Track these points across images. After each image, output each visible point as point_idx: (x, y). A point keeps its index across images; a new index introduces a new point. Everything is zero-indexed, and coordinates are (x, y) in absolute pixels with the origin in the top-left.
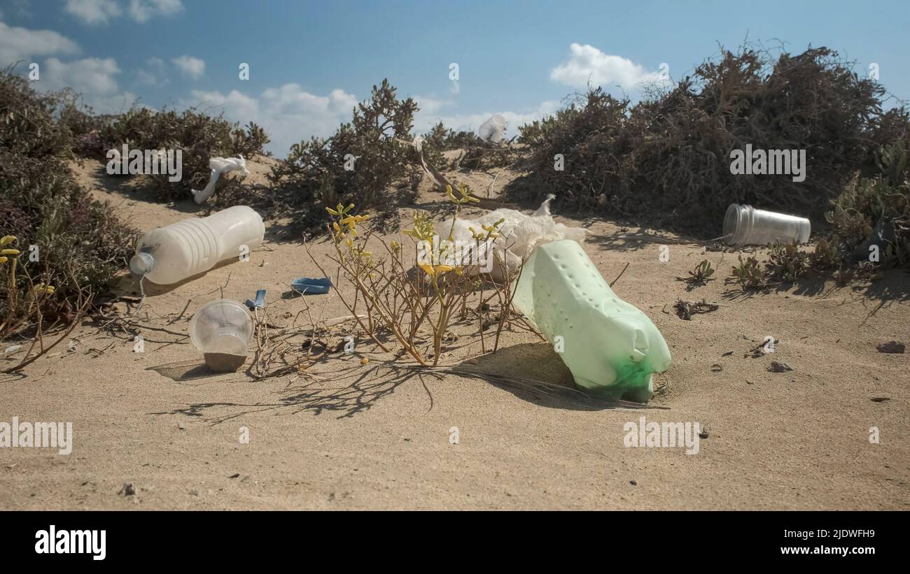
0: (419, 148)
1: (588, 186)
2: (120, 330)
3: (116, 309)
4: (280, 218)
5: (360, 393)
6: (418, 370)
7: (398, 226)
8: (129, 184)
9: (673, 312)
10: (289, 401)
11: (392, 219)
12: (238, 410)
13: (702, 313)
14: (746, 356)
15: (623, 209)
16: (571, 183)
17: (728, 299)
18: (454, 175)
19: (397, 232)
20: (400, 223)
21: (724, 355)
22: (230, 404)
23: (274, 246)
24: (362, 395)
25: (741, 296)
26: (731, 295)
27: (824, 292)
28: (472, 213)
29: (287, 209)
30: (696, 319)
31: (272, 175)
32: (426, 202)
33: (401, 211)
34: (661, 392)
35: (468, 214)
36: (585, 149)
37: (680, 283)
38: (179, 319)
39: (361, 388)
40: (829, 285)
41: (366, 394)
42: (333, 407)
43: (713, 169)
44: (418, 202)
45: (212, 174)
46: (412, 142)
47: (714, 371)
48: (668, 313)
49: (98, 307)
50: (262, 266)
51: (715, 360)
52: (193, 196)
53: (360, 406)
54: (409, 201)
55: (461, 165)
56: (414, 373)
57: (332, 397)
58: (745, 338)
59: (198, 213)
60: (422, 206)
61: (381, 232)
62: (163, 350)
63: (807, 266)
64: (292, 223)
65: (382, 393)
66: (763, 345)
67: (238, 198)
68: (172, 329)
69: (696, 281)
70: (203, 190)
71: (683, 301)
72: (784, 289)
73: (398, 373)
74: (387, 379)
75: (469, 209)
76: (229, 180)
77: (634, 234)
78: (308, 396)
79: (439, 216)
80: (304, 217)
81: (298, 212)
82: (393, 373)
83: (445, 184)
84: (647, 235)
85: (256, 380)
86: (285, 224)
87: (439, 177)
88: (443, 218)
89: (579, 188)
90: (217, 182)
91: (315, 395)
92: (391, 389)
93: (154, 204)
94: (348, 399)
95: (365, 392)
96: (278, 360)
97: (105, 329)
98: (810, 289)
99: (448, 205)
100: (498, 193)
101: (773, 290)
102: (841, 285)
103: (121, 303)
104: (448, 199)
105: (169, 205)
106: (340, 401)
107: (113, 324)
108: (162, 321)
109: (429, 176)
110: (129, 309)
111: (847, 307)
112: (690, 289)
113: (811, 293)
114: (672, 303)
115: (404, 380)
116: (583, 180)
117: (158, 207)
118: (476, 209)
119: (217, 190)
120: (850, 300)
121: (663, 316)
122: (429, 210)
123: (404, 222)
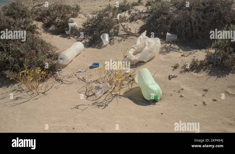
0: (119, 19)
1: (159, 30)
2: (59, 81)
3: (57, 74)
4: (87, 39)
5: (106, 101)
6: (116, 95)
7: (114, 43)
8: (50, 29)
9: (168, 78)
10: (93, 104)
11: (112, 40)
12: (86, 107)
13: (174, 78)
14: (177, 92)
17: (181, 73)
18: (128, 24)
20: (114, 42)
21: (174, 91)
22: (84, 105)
23: (86, 49)
24: (106, 102)
25: (184, 73)
27: (200, 72)
29: (88, 36)
30: (172, 79)
31: (84, 25)
32: (121, 34)
33: (114, 37)
34: (161, 99)
35: (130, 39)
36: (159, 21)
37: (172, 68)
38: (70, 77)
39: (106, 100)
40: (202, 70)
42: (101, 106)
44: (119, 34)
46: (117, 18)
47: (171, 95)
49: (53, 74)
50: (84, 56)
51: (172, 92)
52: (66, 33)
53: (106, 105)
54: (116, 34)
55: (130, 20)
57: (101, 103)
58: (179, 87)
61: (110, 44)
62: (69, 86)
63: (199, 65)
64: (89, 41)
65: (110, 101)
66: (181, 90)
67: (76, 33)
68: (69, 80)
69: (175, 67)
70: (68, 31)
71: (170, 75)
72: (192, 71)
73: (113, 96)
74: (110, 97)
75: (131, 37)
76: (74, 29)
77: (168, 47)
78: (97, 103)
79: (124, 39)
80: (92, 40)
81: (90, 37)
82: (112, 96)
83: (125, 30)
84: (171, 47)
85: (88, 97)
86: (88, 42)
87: (124, 28)
88: (124, 40)
89: (157, 30)
90: (71, 29)
91: (98, 102)
92: (111, 100)
93: (57, 36)
94: (104, 103)
95: (107, 101)
96: (91, 91)
97: (56, 80)
98: (198, 71)
99: (126, 35)
100: (138, 30)
101: (190, 71)
102: (204, 70)
103: (57, 72)
104: (126, 33)
105: (60, 35)
106: (102, 104)
107: (57, 79)
108: (67, 78)
109: (121, 28)
110: (59, 73)
111: (202, 78)
112: (173, 70)
113: (198, 73)
114: (168, 75)
115: (114, 98)
116: (158, 28)
117: (58, 37)
118: (132, 37)
119: (71, 31)
120: (204, 76)
121: (165, 79)
122: (121, 37)
123: (115, 41)
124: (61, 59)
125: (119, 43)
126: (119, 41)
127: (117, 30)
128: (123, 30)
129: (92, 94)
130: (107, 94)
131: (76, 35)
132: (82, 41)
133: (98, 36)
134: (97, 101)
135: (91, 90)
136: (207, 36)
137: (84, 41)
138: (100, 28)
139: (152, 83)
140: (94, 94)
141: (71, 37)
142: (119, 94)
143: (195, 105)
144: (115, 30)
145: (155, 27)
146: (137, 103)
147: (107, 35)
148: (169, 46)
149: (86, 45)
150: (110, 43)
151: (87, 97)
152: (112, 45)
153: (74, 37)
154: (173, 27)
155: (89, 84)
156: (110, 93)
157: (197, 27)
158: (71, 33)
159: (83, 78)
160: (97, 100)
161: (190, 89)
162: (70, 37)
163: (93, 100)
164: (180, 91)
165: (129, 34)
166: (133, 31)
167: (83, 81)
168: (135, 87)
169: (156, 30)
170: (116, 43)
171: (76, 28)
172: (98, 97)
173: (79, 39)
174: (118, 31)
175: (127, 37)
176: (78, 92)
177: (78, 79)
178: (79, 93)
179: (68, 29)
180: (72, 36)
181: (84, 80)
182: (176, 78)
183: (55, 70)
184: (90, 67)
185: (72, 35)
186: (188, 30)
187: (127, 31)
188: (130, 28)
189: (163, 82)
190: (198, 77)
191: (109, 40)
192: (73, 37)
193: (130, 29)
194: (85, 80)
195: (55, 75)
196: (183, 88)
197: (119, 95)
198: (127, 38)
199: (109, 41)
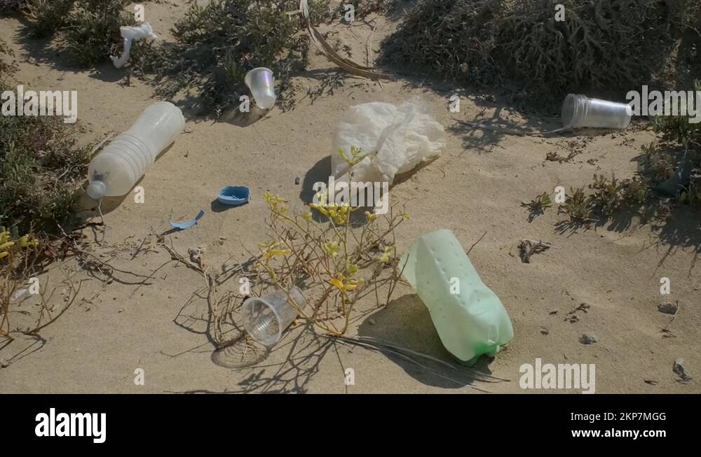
0: (306, 13)
1: (453, 54)
2: (96, 270)
3: (85, 237)
4: (191, 87)
5: (295, 371)
6: (332, 339)
7: (294, 102)
8: (52, 46)
9: (516, 252)
11: (288, 91)
13: (538, 252)
14: (566, 320)
15: (481, 81)
16: (438, 52)
17: (558, 233)
18: (337, 29)
19: (293, 109)
20: (294, 98)
21: (551, 314)
23: (192, 123)
24: (298, 376)
25: (569, 230)
26: (561, 228)
27: (631, 228)
28: (355, 86)
29: (196, 76)
31: (177, 31)
32: (315, 69)
33: (294, 80)
35: (352, 87)
36: (452, 22)
37: (524, 209)
38: (138, 251)
39: (295, 362)
40: (635, 220)
41: (301, 372)
43: (559, 48)
44: (308, 69)
45: (125, 43)
46: (299, 8)
47: (543, 333)
48: (513, 256)
49: (72, 240)
51: (544, 319)
52: (111, 62)
54: (300, 70)
56: (331, 342)
57: (277, 378)
58: (567, 293)
59: (119, 82)
60: (313, 74)
61: (280, 108)
62: (138, 295)
63: (621, 198)
64: (203, 95)
65: (311, 370)
66: (579, 309)
67: (151, 61)
68: (137, 266)
69: (536, 208)
70: (119, 56)
71: (524, 240)
72: (601, 224)
73: (319, 342)
74: (311, 350)
75: (353, 80)
76: (141, 47)
77: (491, 119)
78: (258, 378)
79: (327, 88)
80: (212, 91)
81: (205, 80)
82: (316, 341)
83: (331, 53)
84: (501, 121)
85: (218, 350)
86: (196, 96)
87: (325, 45)
88: (331, 90)
89: (446, 56)
90: (131, 50)
91: (262, 376)
92: (316, 365)
93: (80, 73)
94: (288, 382)
95: (299, 370)
96: (228, 320)
97: (84, 268)
98: (621, 225)
99: (334, 73)
100: (376, 52)
101: (593, 225)
102: (644, 222)
103: (88, 228)
104: (333, 65)
105: (92, 72)
106: (282, 386)
107: (89, 263)
108: (127, 255)
109: (315, 44)
110: (95, 233)
111: (644, 253)
112: (531, 219)
113: (620, 230)
114: (517, 241)
115: (324, 353)
116: (450, 49)
117: (84, 76)
118: (359, 80)
119: (131, 56)
120: (648, 244)
121: (509, 260)
122: (319, 79)
123: (299, 95)
124: (98, 177)
125: (312, 104)
126: (311, 97)
127: (300, 54)
128: (321, 53)
129: (235, 334)
130: (294, 331)
131: (149, 70)
132: (175, 92)
133: (234, 74)
134: (257, 372)
135: (228, 316)
136: (617, 80)
137: (180, 96)
138: (239, 43)
139: (476, 291)
140: (243, 336)
141: (133, 79)
142: (343, 333)
143: (648, 382)
144: (295, 53)
145: (437, 46)
146: (419, 373)
147: (266, 75)
148: (491, 116)
149: (190, 108)
150: (280, 101)
151: (214, 349)
152: (286, 110)
153: (144, 80)
154: (502, 45)
155: (219, 284)
156: (307, 328)
157: (585, 46)
158: (133, 64)
159: (192, 254)
160: (256, 363)
161: (612, 306)
162: (129, 78)
163: (243, 367)
164: (578, 317)
165: (345, 69)
166: (358, 59)
167: (194, 268)
168: (400, 299)
169: (439, 55)
170: (300, 102)
171: (149, 43)
172: (261, 348)
173: (164, 87)
174: (305, 55)
175: (341, 79)
176: (174, 321)
177: (173, 259)
178: (181, 326)
179: (121, 48)
180: (135, 75)
181: (195, 264)
182: (547, 252)
183: (80, 219)
184: (212, 203)
185: (135, 69)
186: (553, 59)
187: (336, 55)
188: (347, 44)
189: (503, 271)
190: (626, 251)
191: (276, 92)
192: (141, 79)
193: (347, 48)
194: (199, 264)
195: (78, 244)
196: (587, 302)
197: (345, 335)
198: (341, 85)
199: (275, 97)
